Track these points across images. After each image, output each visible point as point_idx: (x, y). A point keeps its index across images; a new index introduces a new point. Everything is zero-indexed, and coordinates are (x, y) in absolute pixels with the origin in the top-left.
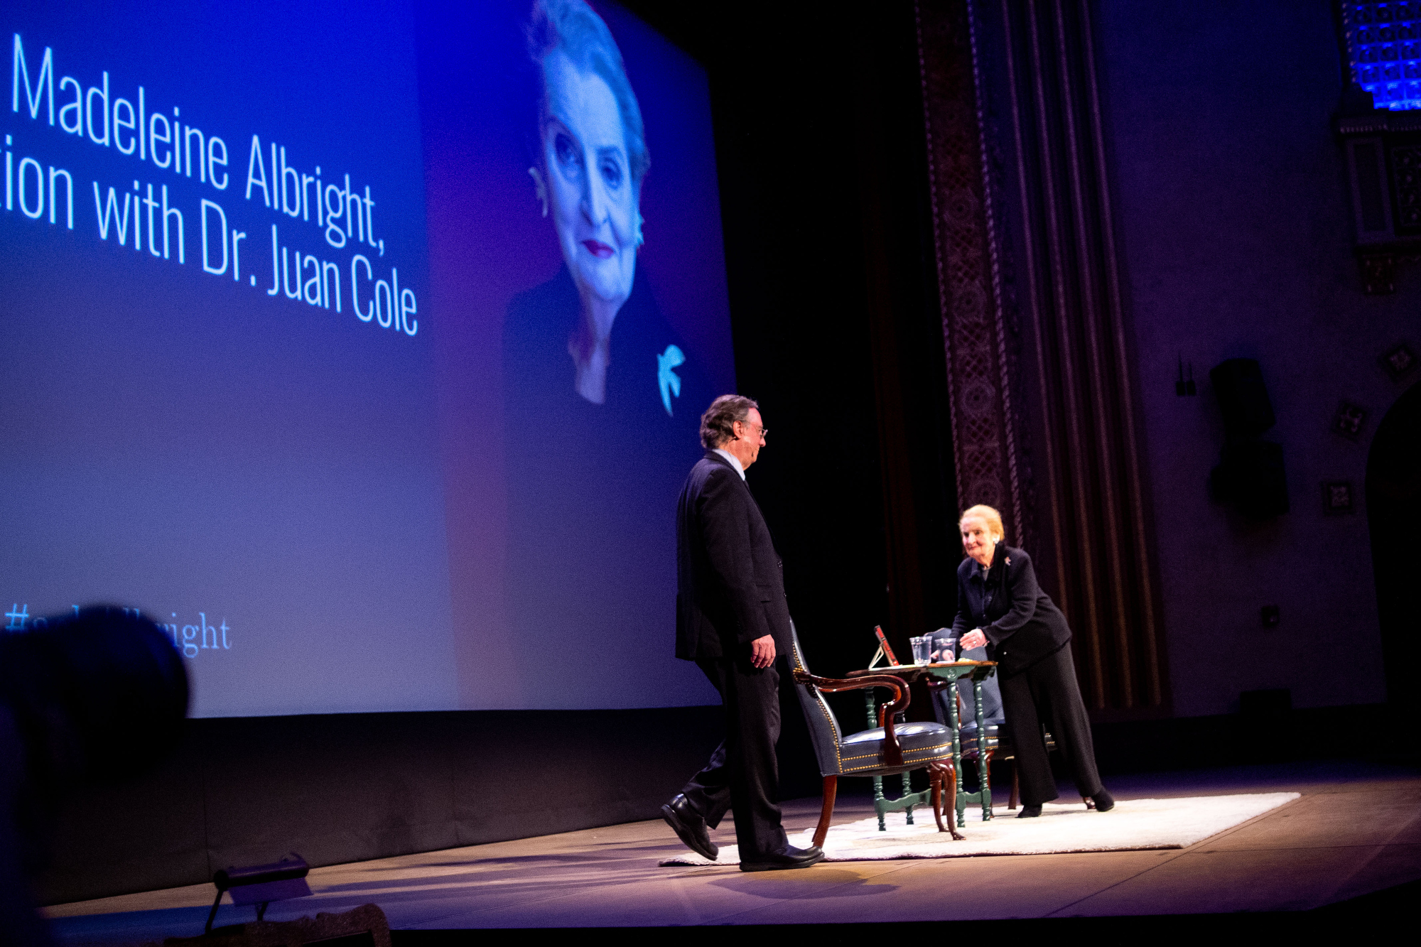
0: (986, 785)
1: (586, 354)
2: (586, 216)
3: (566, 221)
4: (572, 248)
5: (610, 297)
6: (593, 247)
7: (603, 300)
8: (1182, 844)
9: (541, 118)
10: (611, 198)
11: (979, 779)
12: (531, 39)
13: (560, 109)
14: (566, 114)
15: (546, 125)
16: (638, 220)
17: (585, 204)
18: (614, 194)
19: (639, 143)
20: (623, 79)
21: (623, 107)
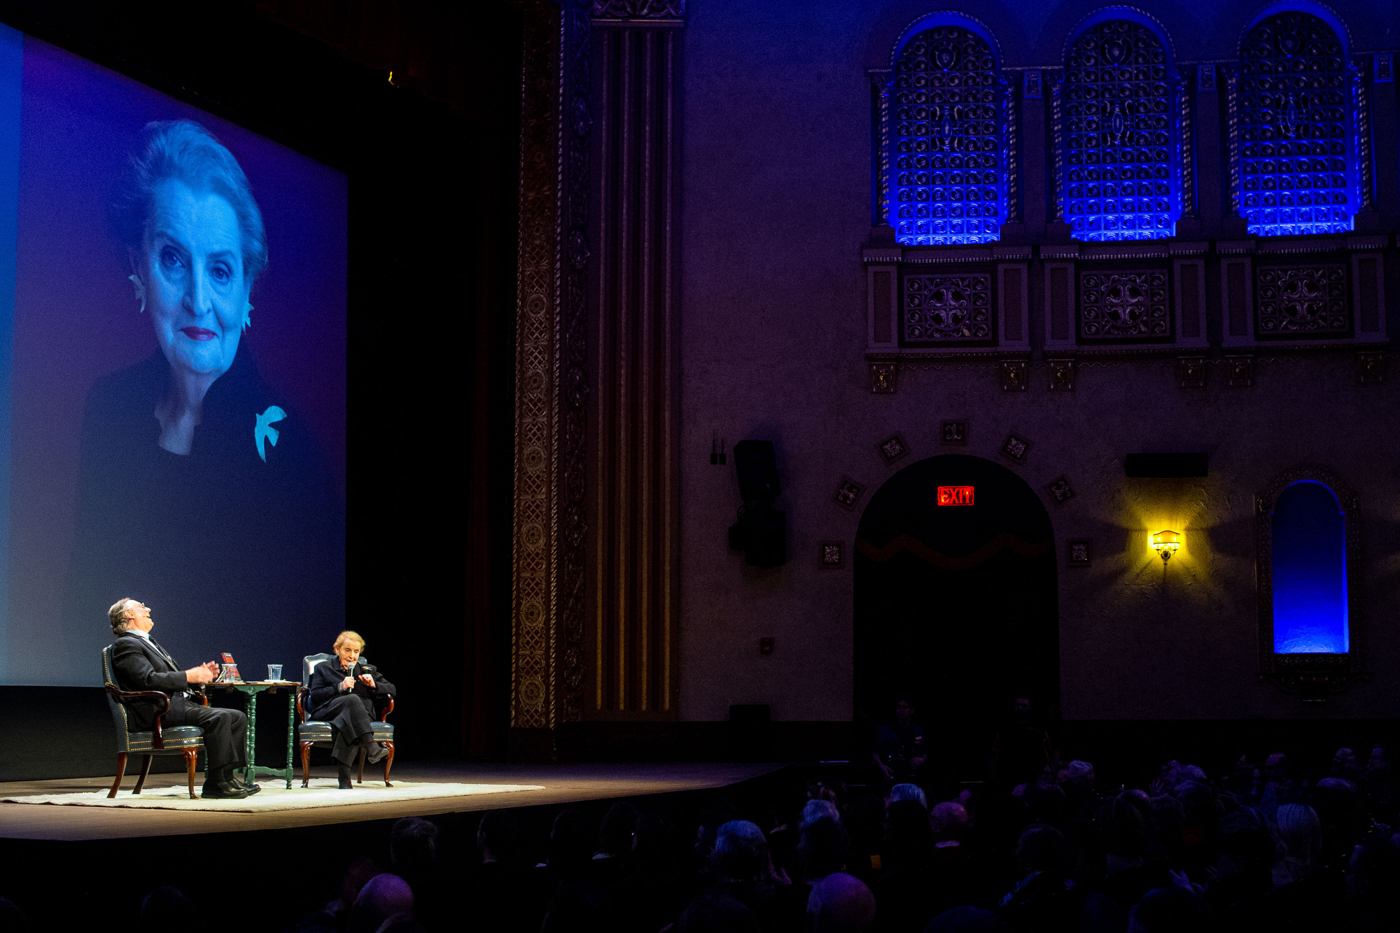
0: (291, 765)
1: (174, 417)
2: (188, 308)
3: (164, 314)
4: (168, 333)
5: (208, 371)
6: (193, 333)
7: (198, 374)
8: (253, 810)
9: (147, 234)
10: (218, 292)
11: (286, 760)
12: (144, 173)
13: (169, 226)
14: (175, 230)
15: (152, 240)
16: (248, 307)
17: (188, 299)
18: (222, 289)
19: (257, 246)
20: (245, 195)
21: (243, 218)
